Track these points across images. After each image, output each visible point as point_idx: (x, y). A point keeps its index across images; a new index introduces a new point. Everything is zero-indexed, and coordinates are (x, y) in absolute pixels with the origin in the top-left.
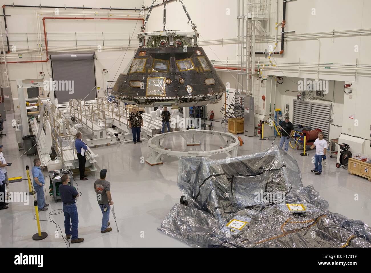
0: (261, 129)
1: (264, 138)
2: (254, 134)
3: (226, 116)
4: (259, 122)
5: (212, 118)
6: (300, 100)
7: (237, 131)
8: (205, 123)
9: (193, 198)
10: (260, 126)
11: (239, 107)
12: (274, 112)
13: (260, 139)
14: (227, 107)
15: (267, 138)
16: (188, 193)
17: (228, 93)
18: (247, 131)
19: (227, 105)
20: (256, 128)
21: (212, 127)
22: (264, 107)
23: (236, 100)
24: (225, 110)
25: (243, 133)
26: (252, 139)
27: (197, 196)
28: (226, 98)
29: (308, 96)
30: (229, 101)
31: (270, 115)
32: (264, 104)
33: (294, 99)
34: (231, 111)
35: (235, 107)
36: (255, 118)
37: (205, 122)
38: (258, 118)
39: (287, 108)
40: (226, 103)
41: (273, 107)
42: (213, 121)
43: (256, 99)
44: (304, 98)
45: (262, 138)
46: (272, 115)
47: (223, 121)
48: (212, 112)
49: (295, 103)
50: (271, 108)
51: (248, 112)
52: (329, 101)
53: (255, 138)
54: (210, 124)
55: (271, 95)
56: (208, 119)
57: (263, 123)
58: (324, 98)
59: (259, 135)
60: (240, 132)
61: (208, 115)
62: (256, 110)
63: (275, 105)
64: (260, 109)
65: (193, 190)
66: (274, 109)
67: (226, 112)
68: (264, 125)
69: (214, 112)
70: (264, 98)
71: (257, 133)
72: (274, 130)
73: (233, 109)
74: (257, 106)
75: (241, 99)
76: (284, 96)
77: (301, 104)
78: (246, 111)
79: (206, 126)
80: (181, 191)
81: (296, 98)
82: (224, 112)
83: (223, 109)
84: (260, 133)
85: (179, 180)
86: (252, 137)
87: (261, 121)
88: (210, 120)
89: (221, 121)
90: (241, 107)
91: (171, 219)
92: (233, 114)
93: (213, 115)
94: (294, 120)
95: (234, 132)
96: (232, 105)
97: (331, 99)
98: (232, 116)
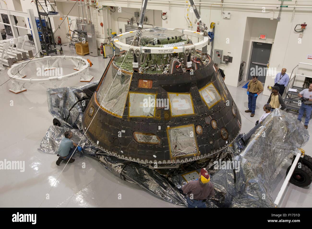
0: (103, 50)
1: (106, 57)
2: (98, 54)
3: (71, 40)
4: (101, 44)
5: (60, 43)
6: (130, 25)
7: (84, 53)
8: (56, 49)
9: (64, 119)
10: (102, 47)
11: (82, 32)
12: (111, 36)
13: (103, 58)
14: (72, 33)
15: (109, 57)
16: (60, 116)
17: (71, 21)
18: (92, 53)
19: (71, 31)
20: (99, 49)
21: (62, 51)
22: (103, 32)
23: (78, 28)
24: (70, 35)
25: (89, 54)
26: (97, 58)
27: (68, 117)
28: (70, 25)
29: (135, 21)
30: (72, 27)
31: (108, 38)
32: (103, 29)
33: (125, 24)
34: (76, 36)
35: (78, 32)
36: (97, 42)
37: (55, 47)
38: (99, 41)
39: (120, 31)
40: (70, 30)
41: (110, 31)
42: (61, 45)
43: (95, 25)
44: (132, 23)
45: (105, 57)
46: (110, 38)
47: (70, 45)
48: (59, 38)
49: (126, 27)
50: (108, 32)
51: (91, 37)
52: (151, 25)
53: (99, 57)
54: (60, 49)
55: (107, 21)
56: (57, 44)
57: (104, 45)
58: (147, 23)
59: (102, 55)
60: (86, 53)
61: (57, 41)
62: (97, 35)
63: (111, 29)
64: (100, 34)
65: (64, 113)
66: (111, 33)
67: (71, 37)
68: (105, 47)
69: (61, 37)
70: (102, 25)
71: (100, 53)
72: (113, 49)
73: (77, 34)
74: (97, 32)
75: (82, 26)
76: (117, 22)
77: (130, 28)
78: (89, 36)
79: (57, 51)
80: (53, 116)
81: (127, 23)
82: (69, 37)
83: (69, 34)
84: (103, 53)
85: (50, 108)
86: (97, 56)
87: (102, 44)
88: (59, 44)
89: (68, 45)
90: (83, 33)
91: (48, 139)
92: (77, 39)
93: (61, 40)
94: (127, 40)
95: (82, 54)
96: (76, 31)
97: (152, 23)
98: (77, 40)
